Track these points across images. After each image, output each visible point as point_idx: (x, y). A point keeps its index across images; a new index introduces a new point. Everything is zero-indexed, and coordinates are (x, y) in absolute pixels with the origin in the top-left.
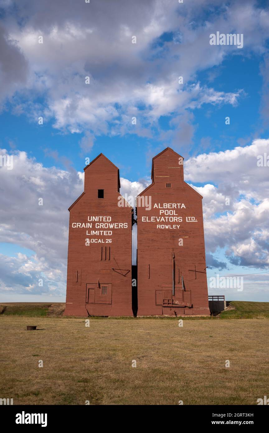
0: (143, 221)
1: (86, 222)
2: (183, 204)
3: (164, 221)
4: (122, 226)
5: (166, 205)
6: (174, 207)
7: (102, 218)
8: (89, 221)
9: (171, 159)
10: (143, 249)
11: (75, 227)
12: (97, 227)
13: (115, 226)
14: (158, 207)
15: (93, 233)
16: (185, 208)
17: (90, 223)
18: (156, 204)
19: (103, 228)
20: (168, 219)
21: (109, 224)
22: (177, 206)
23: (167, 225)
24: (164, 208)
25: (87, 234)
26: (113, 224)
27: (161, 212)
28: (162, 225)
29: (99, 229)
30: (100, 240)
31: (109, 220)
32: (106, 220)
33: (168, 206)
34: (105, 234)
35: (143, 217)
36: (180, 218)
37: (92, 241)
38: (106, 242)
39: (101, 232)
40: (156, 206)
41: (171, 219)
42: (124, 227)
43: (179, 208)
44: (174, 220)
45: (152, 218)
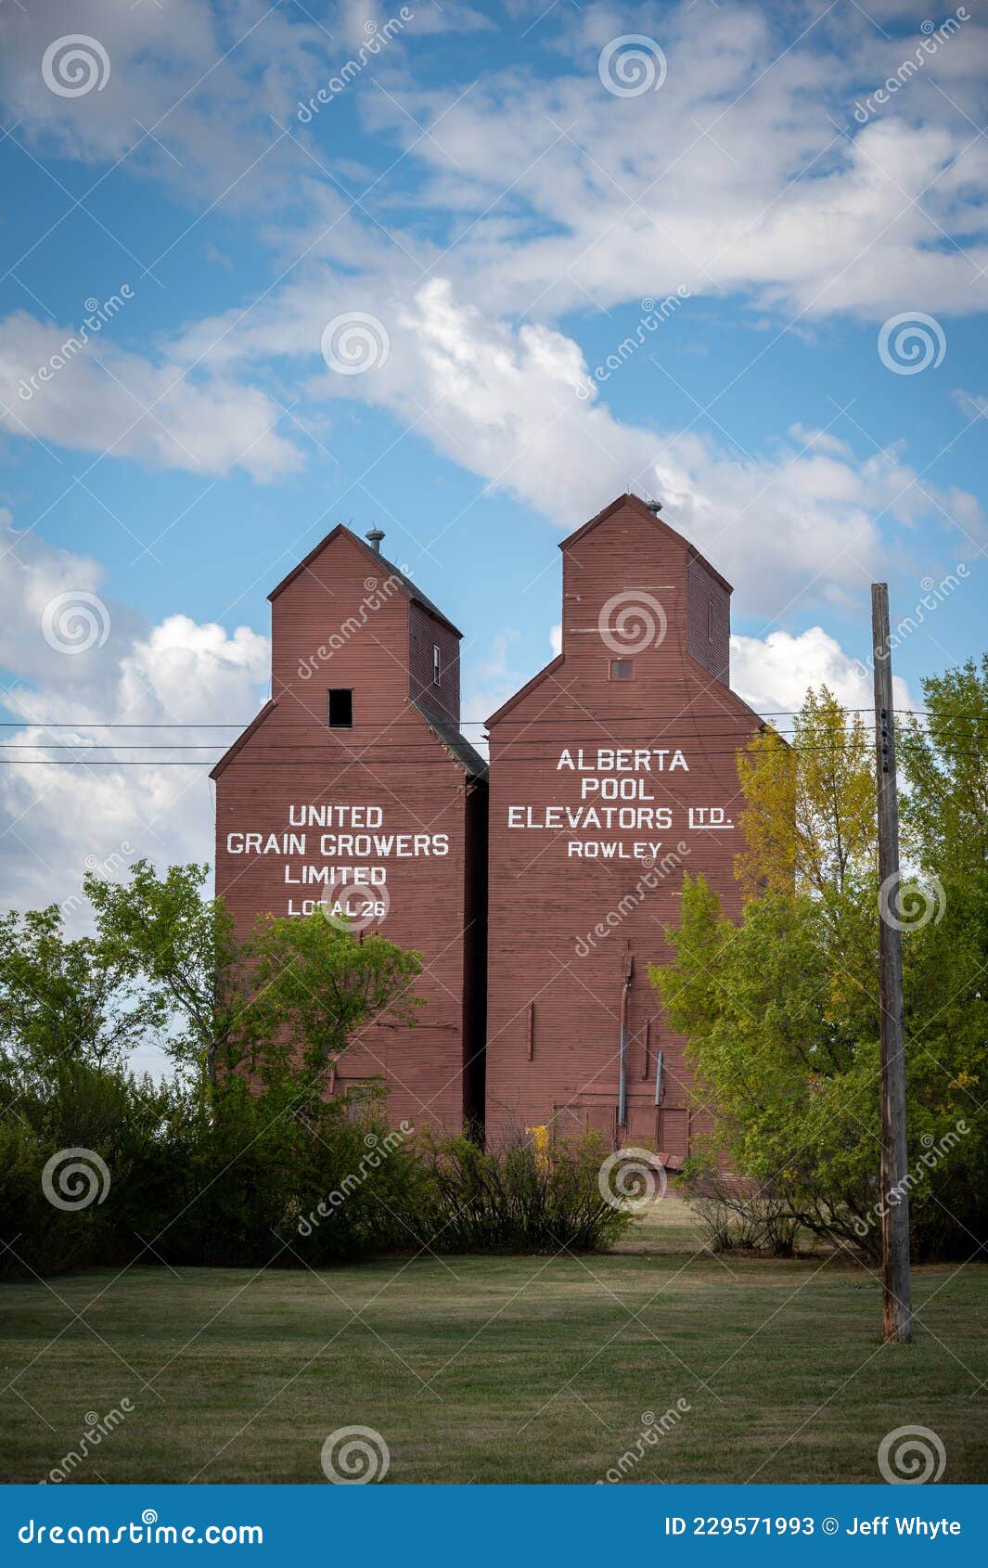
0: (511, 825)
1: (280, 828)
2: (678, 753)
3: (599, 826)
4: (425, 846)
5: (605, 756)
6: (642, 764)
7: (348, 814)
8: (292, 823)
9: (637, 549)
10: (511, 944)
11: (239, 852)
12: (327, 849)
13: (399, 846)
14: (576, 764)
16: (686, 769)
17: (298, 831)
18: (566, 753)
19: (351, 854)
20: (615, 816)
21: (376, 838)
22: (655, 758)
23: (608, 841)
24: (600, 768)
25: (287, 881)
26: (392, 838)
27: (584, 789)
28: (587, 844)
29: (336, 861)
31: (374, 820)
32: (363, 820)
33: (615, 759)
34: (360, 879)
35: (511, 809)
36: (663, 814)
37: (308, 910)
40: (565, 759)
41: (627, 816)
42: (435, 851)
43: (661, 769)
44: (640, 821)
45: (548, 812)
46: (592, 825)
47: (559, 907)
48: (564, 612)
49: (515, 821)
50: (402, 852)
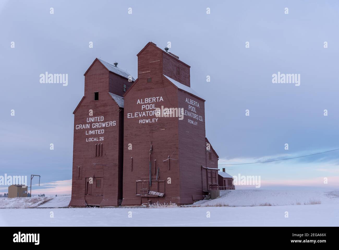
0: (128, 118)
1: (85, 123)
2: (161, 97)
3: (145, 116)
4: (111, 124)
5: (147, 100)
6: (154, 101)
7: (97, 119)
8: (87, 122)
9: (152, 54)
10: (128, 144)
11: (78, 129)
12: (94, 127)
13: (107, 124)
14: (141, 102)
15: (91, 132)
16: (163, 101)
17: (88, 123)
18: (139, 100)
19: (98, 127)
20: (149, 113)
21: (102, 123)
22: (156, 99)
23: (147, 119)
24: (145, 103)
25: (86, 134)
26: (105, 123)
27: (142, 108)
28: (143, 120)
29: (95, 129)
30: (95, 138)
31: (102, 120)
32: (100, 120)
33: (148, 100)
34: (99, 133)
35: (128, 114)
37: (90, 140)
38: (100, 140)
39: (96, 132)
40: (139, 101)
41: (151, 113)
42: (113, 125)
43: (158, 101)
44: (153, 114)
45: (135, 114)
46: (144, 116)
47: (137, 135)
48: (138, 69)
49: (129, 117)
50: (107, 126)
